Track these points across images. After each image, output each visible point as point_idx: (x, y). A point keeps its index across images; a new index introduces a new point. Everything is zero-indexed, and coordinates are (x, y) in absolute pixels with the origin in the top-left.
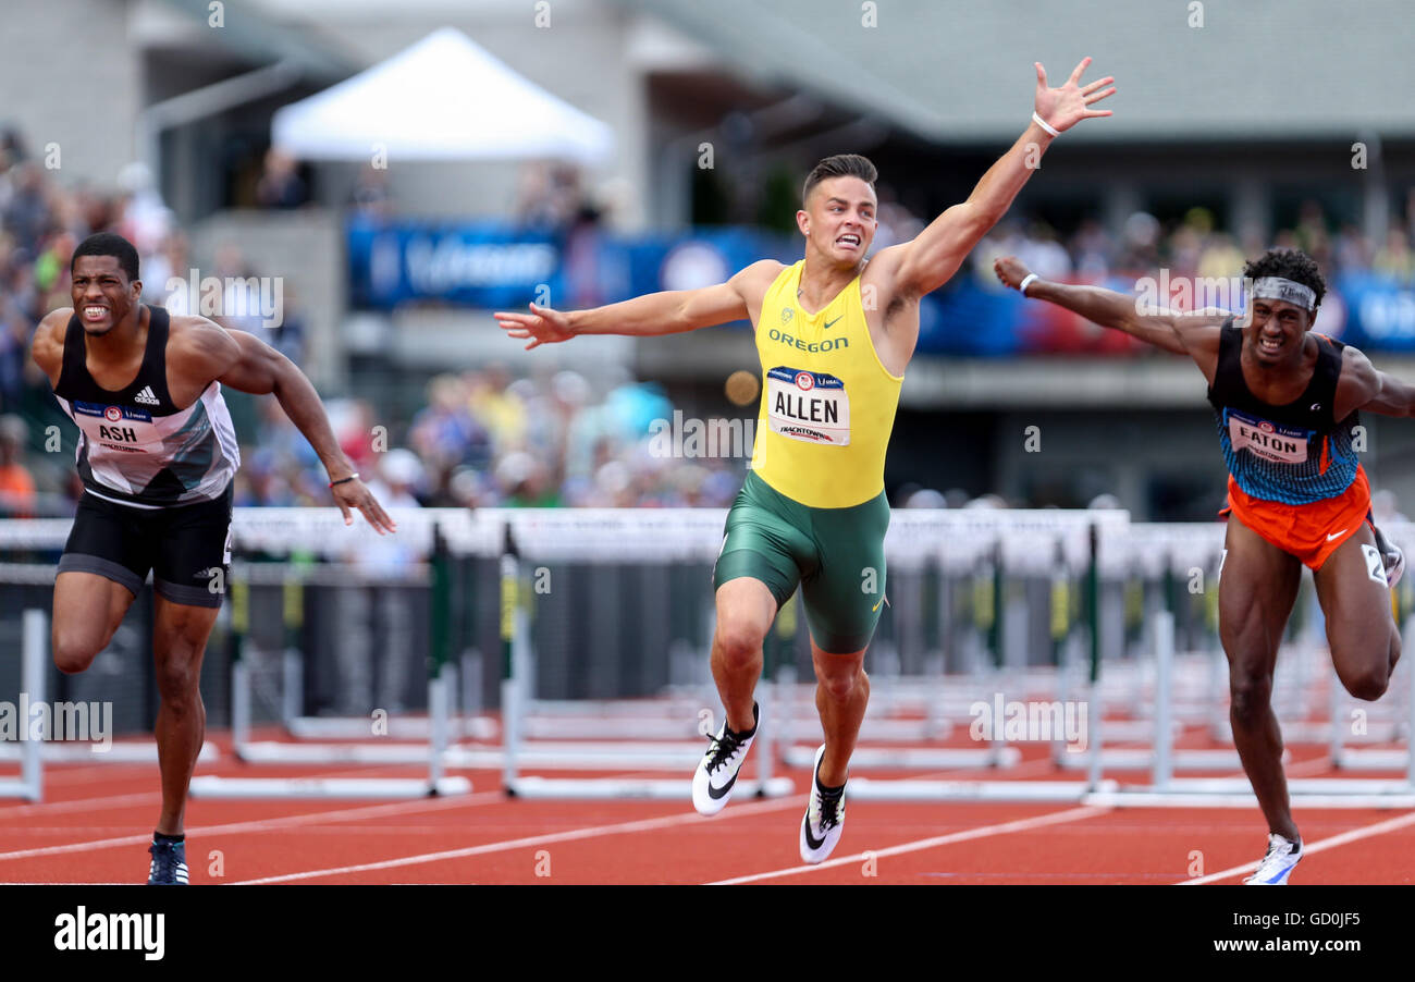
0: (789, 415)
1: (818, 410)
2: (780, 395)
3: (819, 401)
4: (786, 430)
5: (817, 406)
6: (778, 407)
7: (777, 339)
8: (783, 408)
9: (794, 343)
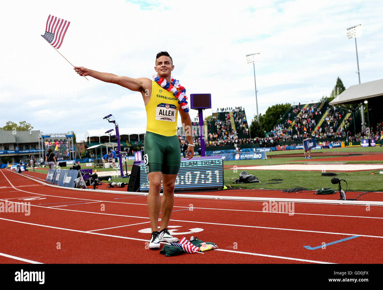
0: (163, 115)
1: (170, 113)
2: (161, 110)
3: (171, 111)
4: (162, 119)
5: (170, 112)
6: (160, 113)
7: (160, 97)
8: (161, 113)
9: (164, 98)
